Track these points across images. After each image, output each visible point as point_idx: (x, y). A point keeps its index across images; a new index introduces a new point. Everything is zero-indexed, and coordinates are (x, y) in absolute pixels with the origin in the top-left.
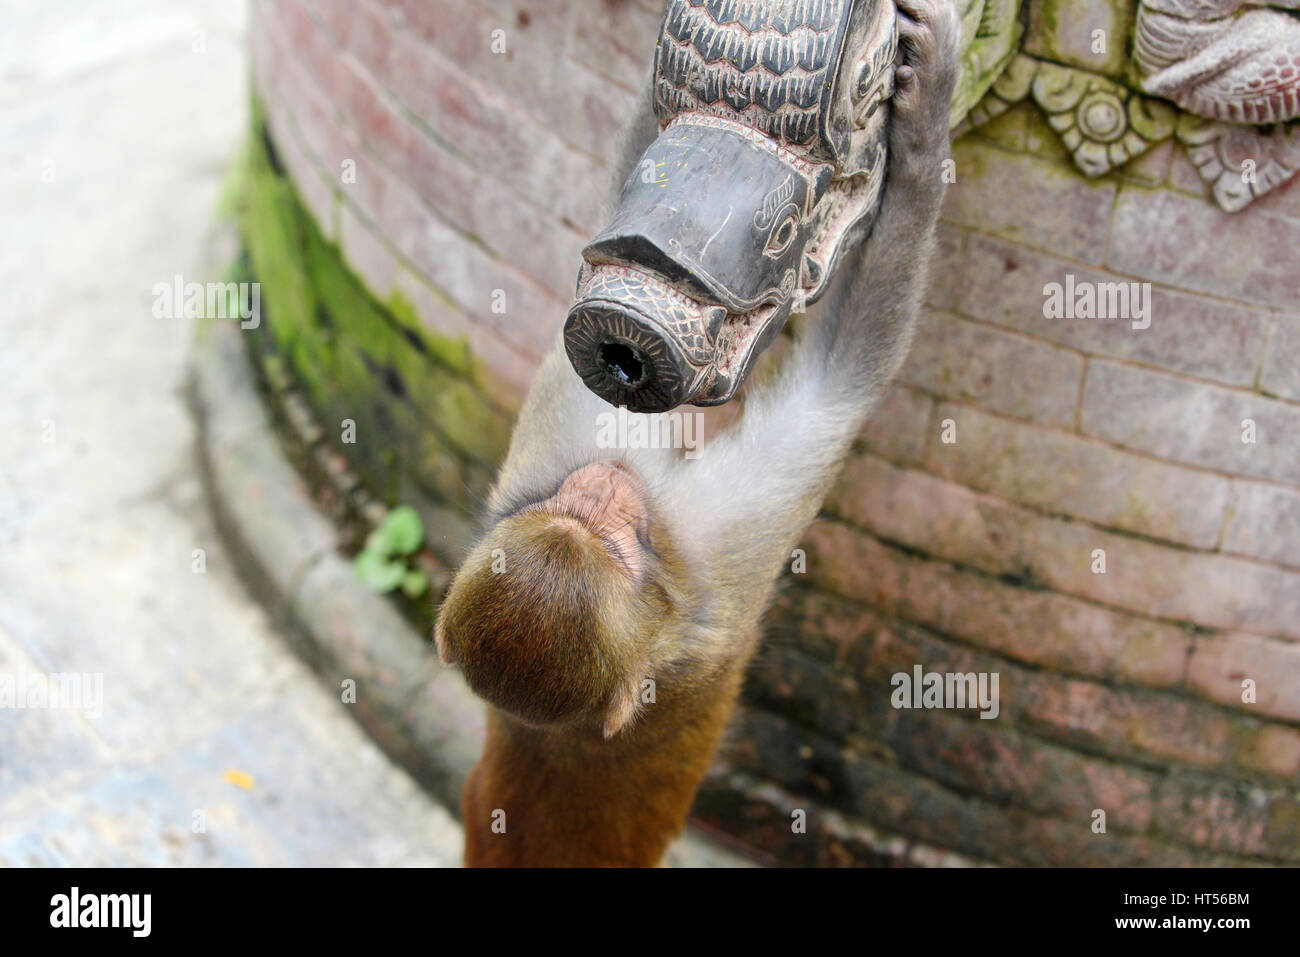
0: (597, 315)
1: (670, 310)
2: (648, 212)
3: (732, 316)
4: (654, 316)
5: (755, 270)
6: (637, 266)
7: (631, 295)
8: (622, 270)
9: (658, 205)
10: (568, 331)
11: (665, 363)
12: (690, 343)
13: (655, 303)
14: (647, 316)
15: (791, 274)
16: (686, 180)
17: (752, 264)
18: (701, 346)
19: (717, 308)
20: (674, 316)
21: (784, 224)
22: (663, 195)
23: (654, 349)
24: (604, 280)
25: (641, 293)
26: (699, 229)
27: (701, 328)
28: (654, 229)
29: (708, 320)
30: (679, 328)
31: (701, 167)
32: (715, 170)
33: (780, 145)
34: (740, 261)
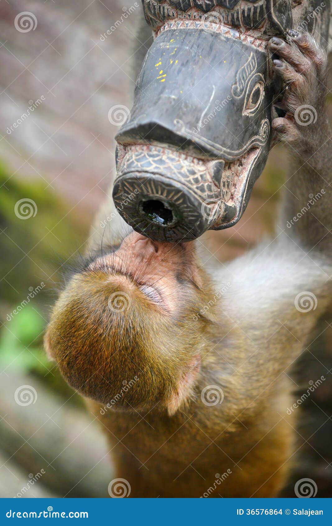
0: (134, 183)
1: (184, 170)
2: (156, 103)
3: (229, 164)
4: (174, 176)
5: (239, 128)
6: (155, 143)
7: (155, 165)
8: (145, 148)
9: (162, 95)
10: (115, 197)
11: (188, 207)
12: (202, 190)
13: (173, 167)
14: (168, 178)
15: (266, 122)
16: (178, 74)
17: (236, 124)
18: (210, 190)
19: (217, 161)
20: (188, 174)
21: (254, 90)
22: (164, 88)
23: (178, 199)
24: (134, 157)
25: (161, 162)
26: (194, 107)
27: (208, 177)
28: (162, 115)
29: (212, 171)
30: (193, 181)
31: (188, 62)
32: (198, 62)
33: (241, 32)
34: (227, 124)
